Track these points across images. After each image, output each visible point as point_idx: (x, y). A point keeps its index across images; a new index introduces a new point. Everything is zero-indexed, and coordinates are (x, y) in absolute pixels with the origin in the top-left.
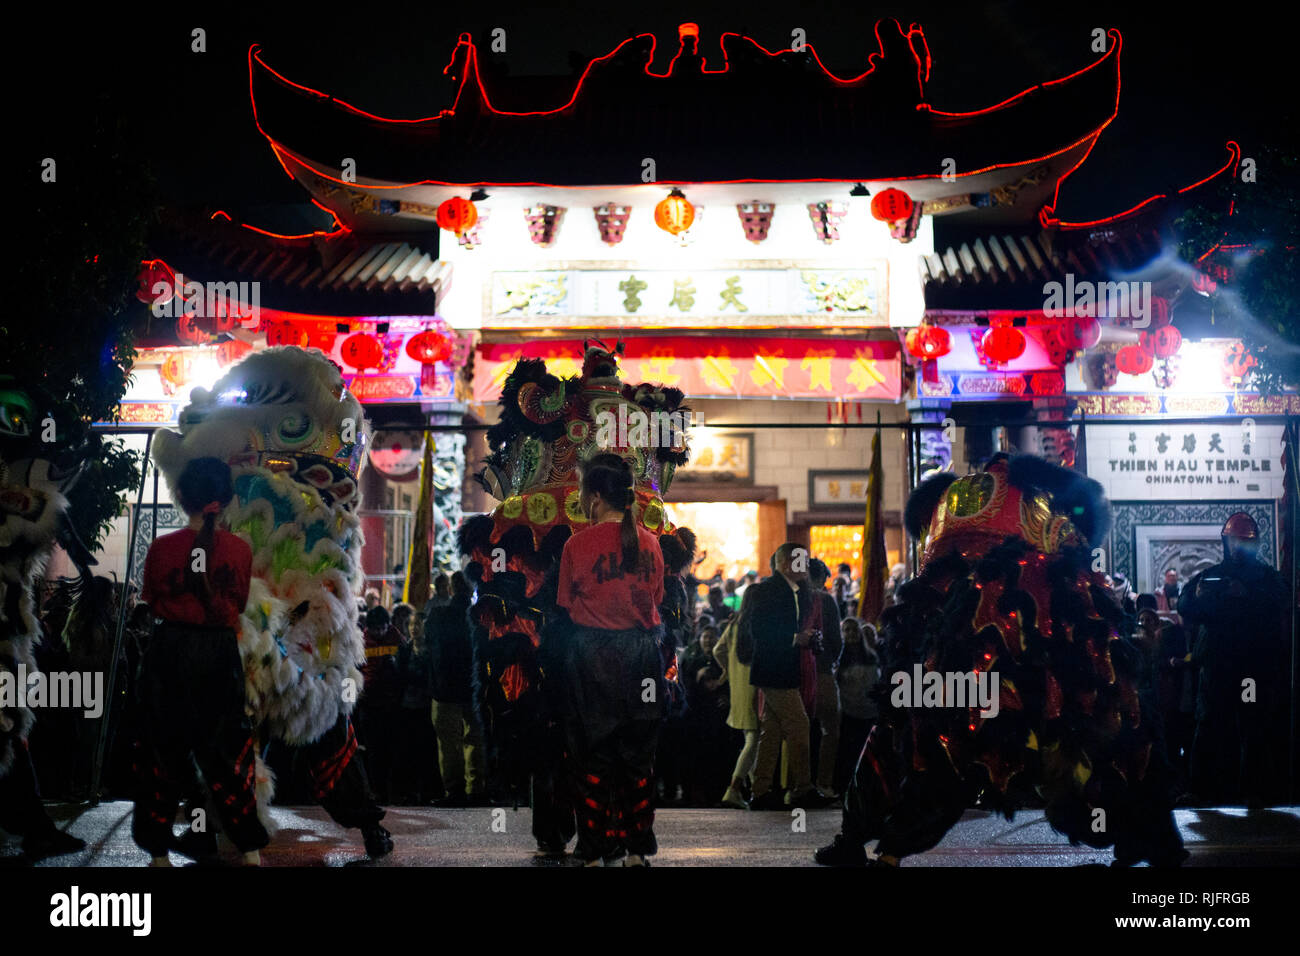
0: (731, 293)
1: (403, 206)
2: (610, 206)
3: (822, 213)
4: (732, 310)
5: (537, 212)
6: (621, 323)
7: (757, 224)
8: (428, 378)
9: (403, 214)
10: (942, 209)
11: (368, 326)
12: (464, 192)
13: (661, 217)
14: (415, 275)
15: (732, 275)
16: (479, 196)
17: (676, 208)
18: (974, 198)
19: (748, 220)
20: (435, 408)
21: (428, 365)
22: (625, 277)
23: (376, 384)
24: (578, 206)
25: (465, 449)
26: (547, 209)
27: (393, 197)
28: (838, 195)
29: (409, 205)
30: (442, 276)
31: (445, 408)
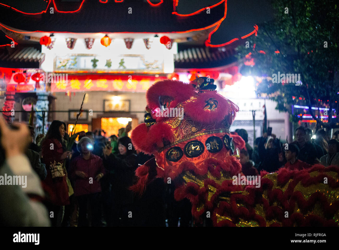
0: (122, 63)
1: (31, 38)
2: (89, 39)
3: (146, 41)
4: (122, 68)
5: (68, 40)
6: (91, 71)
7: (129, 44)
8: (38, 86)
9: (31, 40)
10: (179, 41)
11: (21, 71)
12: (48, 34)
13: (102, 42)
14: (34, 57)
15: (122, 58)
16: (52, 35)
17: (106, 40)
18: (188, 38)
19: (127, 43)
20: (40, 94)
21: (37, 82)
22: (93, 58)
23: (24, 87)
24: (80, 38)
25: (49, 105)
26: (72, 39)
27: (29, 35)
28: (151, 37)
29: (33, 37)
30: (42, 57)
31: (43, 94)
